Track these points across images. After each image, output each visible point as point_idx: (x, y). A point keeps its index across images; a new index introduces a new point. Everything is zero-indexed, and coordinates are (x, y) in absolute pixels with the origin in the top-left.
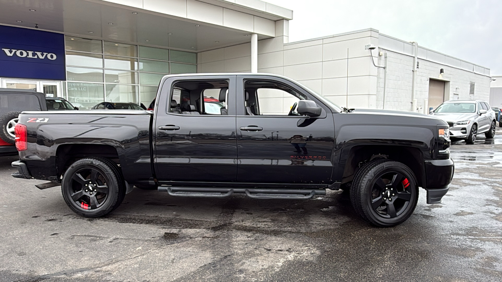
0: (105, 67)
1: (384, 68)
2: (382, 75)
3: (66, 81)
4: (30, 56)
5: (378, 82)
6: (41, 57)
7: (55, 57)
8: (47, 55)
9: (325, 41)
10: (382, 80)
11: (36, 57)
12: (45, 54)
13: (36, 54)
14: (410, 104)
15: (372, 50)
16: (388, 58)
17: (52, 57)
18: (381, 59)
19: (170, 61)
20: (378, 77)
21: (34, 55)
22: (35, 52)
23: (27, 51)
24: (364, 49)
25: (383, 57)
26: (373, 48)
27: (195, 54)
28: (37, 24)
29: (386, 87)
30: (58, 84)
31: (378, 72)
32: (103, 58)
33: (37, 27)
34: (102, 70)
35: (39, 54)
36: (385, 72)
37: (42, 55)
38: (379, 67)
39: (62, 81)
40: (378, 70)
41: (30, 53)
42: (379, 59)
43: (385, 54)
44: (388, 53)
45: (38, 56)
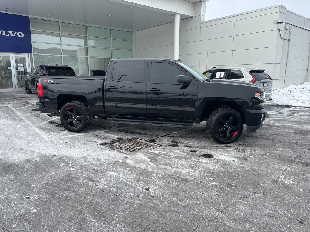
0: (63, 43)
1: (288, 40)
2: (286, 47)
3: (33, 54)
4: (4, 34)
5: (283, 53)
6: (12, 35)
7: (23, 35)
8: (17, 33)
9: (237, 18)
10: (286, 51)
11: (8, 35)
12: (15, 32)
13: (9, 33)
14: (306, 71)
15: (280, 25)
16: (292, 32)
17: (21, 35)
18: (286, 33)
19: (111, 39)
20: (283, 49)
21: (7, 33)
22: (8, 31)
23: (2, 31)
24: (273, 23)
25: (288, 31)
26: (282, 23)
27: (131, 33)
28: (6, 9)
29: (289, 57)
30: (26, 56)
31: (284, 45)
32: (60, 37)
33: (6, 11)
34: (60, 45)
35: (11, 32)
36: (289, 44)
37: (13, 33)
38: (284, 39)
39: (29, 54)
40: (283, 42)
41: (4, 32)
42: (285, 33)
43: (290, 28)
44: (293, 28)
45: (10, 34)
